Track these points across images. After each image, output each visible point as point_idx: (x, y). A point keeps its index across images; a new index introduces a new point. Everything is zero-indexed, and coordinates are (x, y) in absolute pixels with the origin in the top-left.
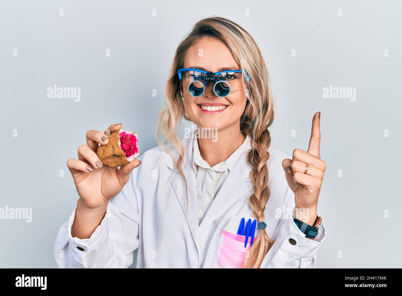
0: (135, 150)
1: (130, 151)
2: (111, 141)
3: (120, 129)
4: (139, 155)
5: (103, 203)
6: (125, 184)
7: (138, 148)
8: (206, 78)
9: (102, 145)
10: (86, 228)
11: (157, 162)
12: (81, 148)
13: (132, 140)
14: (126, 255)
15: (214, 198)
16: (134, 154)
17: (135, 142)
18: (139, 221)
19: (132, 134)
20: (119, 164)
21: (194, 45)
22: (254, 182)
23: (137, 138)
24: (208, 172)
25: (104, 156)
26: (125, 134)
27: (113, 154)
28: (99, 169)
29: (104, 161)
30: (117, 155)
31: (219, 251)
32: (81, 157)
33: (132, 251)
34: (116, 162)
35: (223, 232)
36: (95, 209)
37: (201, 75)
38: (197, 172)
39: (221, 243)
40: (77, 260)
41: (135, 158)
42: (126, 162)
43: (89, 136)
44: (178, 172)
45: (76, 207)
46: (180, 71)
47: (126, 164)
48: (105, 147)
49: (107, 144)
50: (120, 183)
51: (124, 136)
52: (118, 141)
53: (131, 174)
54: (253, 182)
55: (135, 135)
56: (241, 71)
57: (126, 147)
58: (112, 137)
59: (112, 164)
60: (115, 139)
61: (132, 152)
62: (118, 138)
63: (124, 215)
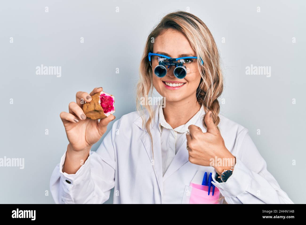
0: (112, 108)
1: (108, 109)
2: (93, 100)
3: (101, 91)
4: (115, 112)
5: (86, 148)
7: (114, 107)
8: (168, 64)
9: (87, 103)
10: (73, 166)
12: (71, 104)
13: (110, 101)
14: (104, 192)
17: (112, 103)
18: (115, 167)
19: (110, 96)
20: (99, 118)
21: (161, 35)
23: (114, 99)
25: (87, 111)
27: (94, 109)
28: (84, 121)
29: (88, 114)
30: (97, 110)
32: (71, 112)
33: (109, 190)
34: (96, 116)
36: (80, 152)
38: (162, 132)
40: (66, 190)
41: (111, 114)
44: (147, 131)
45: (67, 150)
46: (150, 55)
47: (104, 118)
48: (89, 104)
49: (91, 102)
50: (99, 133)
51: (104, 97)
52: (98, 100)
55: (113, 97)
56: (197, 57)
57: (105, 105)
58: (94, 97)
59: (93, 117)
60: (96, 98)
61: (109, 110)
62: (99, 97)
63: (104, 161)
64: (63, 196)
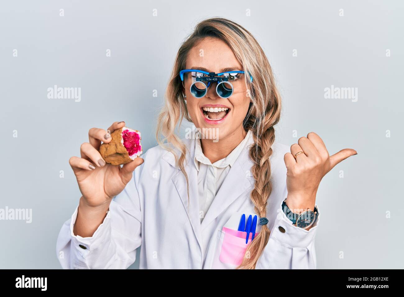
0: (138, 148)
1: (133, 149)
2: (114, 139)
3: (123, 127)
4: (142, 153)
5: (106, 202)
6: (127, 182)
7: (140, 146)
8: (208, 79)
9: (104, 143)
10: (89, 226)
11: (159, 160)
12: (83, 146)
13: (135, 138)
14: (129, 253)
15: (216, 195)
16: (137, 152)
17: (138, 140)
18: (140, 218)
19: (134, 132)
20: (122, 163)
21: (196, 46)
22: (256, 177)
23: (140, 136)
24: (210, 169)
25: (106, 155)
26: (128, 132)
27: (115, 152)
28: (102, 167)
29: (107, 159)
30: (120, 153)
31: (220, 248)
32: (84, 156)
33: (134, 249)
34: (118, 160)
35: (224, 229)
36: (98, 207)
37: (204, 75)
38: (199, 169)
39: (222, 240)
40: (79, 258)
41: (138, 156)
42: (128, 161)
43: (92, 134)
44: (180, 169)
45: (79, 205)
46: (182, 73)
47: (129, 163)
48: (107, 145)
49: (110, 142)
50: (123, 182)
51: (127, 134)
52: (120, 139)
53: (133, 172)
54: (254, 177)
55: (138, 133)
56: (244, 71)
57: (129, 145)
58: (115, 135)
59: (114, 163)
60: (118, 137)
61: (135, 150)
62: (121, 136)
63: (127, 213)
64: (76, 264)
